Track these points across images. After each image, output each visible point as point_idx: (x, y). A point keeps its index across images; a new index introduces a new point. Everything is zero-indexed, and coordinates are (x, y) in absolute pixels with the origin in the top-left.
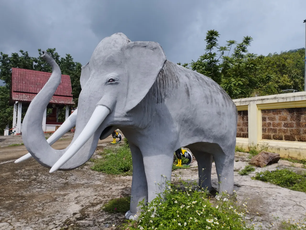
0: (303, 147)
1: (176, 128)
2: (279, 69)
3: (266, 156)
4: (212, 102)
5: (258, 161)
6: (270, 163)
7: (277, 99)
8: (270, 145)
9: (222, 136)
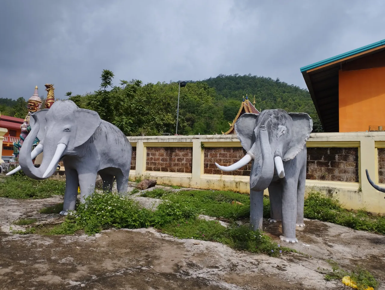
0: (173, 176)
1: (99, 158)
2: (165, 106)
3: (147, 181)
4: (119, 143)
5: (141, 185)
6: (150, 187)
7: (158, 140)
8: (151, 175)
9: (123, 164)
